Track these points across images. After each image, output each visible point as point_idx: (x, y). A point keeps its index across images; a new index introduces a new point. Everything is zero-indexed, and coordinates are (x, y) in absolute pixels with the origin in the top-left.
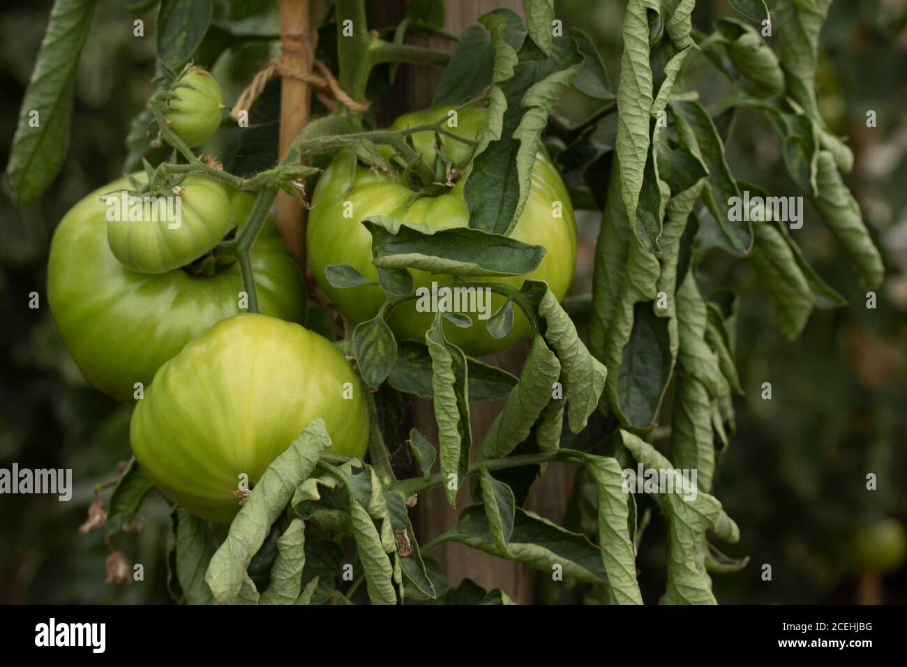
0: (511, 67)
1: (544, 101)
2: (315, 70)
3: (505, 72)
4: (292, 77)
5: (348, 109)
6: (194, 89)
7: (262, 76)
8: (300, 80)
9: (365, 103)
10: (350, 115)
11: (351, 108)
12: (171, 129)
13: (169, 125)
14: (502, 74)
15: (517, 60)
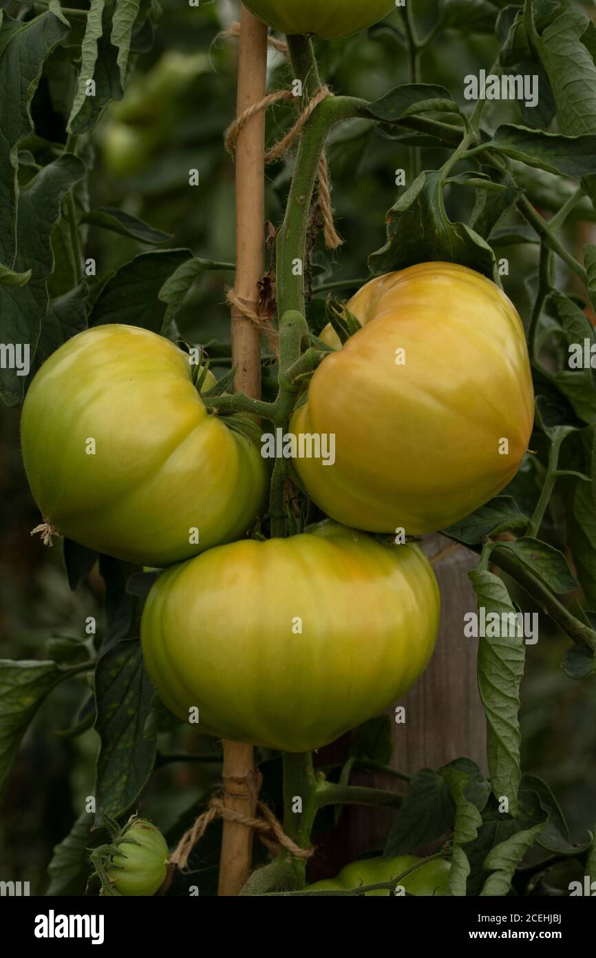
0: (474, 828)
1: (508, 863)
2: (259, 813)
3: (469, 833)
4: (235, 821)
5: (293, 855)
6: (140, 845)
7: (203, 819)
8: (244, 824)
9: (310, 848)
10: (294, 861)
11: (296, 854)
12: (114, 887)
13: (112, 882)
14: (465, 835)
15: (481, 820)
